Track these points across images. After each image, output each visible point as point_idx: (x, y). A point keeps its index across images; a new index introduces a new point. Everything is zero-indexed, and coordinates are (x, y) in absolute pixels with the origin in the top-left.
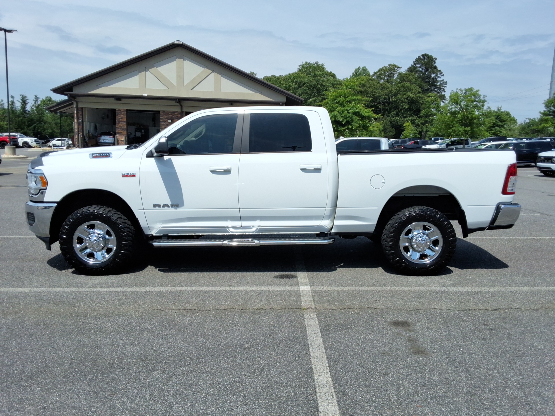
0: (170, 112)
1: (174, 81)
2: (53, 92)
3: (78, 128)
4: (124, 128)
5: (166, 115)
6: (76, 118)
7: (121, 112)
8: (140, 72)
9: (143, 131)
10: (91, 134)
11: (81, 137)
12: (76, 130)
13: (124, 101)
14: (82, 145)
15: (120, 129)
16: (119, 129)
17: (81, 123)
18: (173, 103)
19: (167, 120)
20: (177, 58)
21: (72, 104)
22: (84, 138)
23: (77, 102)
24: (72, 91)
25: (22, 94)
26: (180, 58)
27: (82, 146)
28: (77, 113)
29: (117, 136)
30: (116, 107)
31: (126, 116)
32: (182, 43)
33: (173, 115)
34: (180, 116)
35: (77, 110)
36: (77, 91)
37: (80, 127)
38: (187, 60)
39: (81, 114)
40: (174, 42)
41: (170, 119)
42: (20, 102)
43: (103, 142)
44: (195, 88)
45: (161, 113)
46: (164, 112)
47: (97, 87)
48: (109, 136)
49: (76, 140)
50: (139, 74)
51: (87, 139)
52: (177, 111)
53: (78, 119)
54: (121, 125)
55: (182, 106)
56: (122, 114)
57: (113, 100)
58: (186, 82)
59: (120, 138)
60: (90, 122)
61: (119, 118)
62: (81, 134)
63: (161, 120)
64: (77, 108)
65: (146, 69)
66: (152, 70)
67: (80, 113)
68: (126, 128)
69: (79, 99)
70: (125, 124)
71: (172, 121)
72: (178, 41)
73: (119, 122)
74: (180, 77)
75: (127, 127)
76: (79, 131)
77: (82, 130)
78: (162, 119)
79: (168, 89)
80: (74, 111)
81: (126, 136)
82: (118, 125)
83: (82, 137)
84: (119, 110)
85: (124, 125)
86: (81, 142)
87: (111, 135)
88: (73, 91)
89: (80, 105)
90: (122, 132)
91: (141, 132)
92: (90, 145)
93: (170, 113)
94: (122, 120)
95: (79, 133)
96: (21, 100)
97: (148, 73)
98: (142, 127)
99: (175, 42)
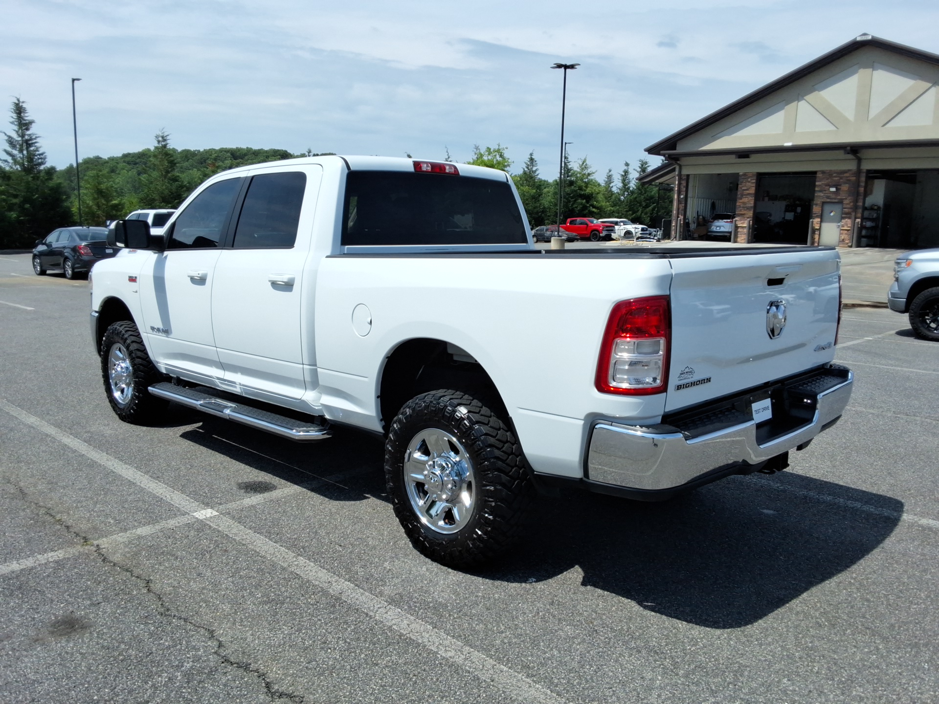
0: (835, 173)
1: (850, 114)
2: (647, 153)
3: (678, 209)
4: (750, 205)
5: (828, 179)
6: (676, 192)
7: (748, 178)
8: (787, 104)
9: (799, 210)
10: (701, 217)
11: (680, 224)
12: (675, 212)
13: (754, 158)
14: (680, 235)
15: (743, 207)
16: (740, 207)
17: (684, 200)
18: (840, 154)
19: (827, 187)
20: (860, 68)
21: (674, 170)
22: (687, 225)
23: (680, 167)
24: (675, 149)
25: (643, 159)
26: (866, 67)
27: (680, 237)
28: (680, 184)
29: (736, 221)
30: (740, 170)
31: (754, 185)
32: (873, 37)
33: (841, 178)
34: (855, 178)
35: (680, 179)
36: (682, 148)
37: (682, 206)
38: (881, 69)
39: (685, 185)
40: (856, 38)
41: (833, 186)
42: (638, 172)
43: (715, 230)
44: (890, 123)
45: (819, 175)
46: (823, 172)
47: (714, 138)
48: (725, 220)
49: (673, 228)
50: (786, 107)
51: (693, 226)
52: (849, 170)
53: (679, 194)
54: (745, 200)
55: (859, 160)
56: (749, 182)
57: (732, 159)
58: (874, 112)
59: (742, 223)
60: (704, 198)
61: (743, 188)
62: (681, 217)
63: (816, 189)
64: (680, 175)
65: (799, 97)
66: (810, 97)
67: (684, 183)
68: (752, 205)
69: (684, 161)
70: (751, 198)
71: (837, 189)
72: (865, 34)
73: (742, 195)
74: (863, 105)
75: (755, 203)
76: (678, 214)
77: (683, 212)
78: (819, 186)
79: (835, 129)
80: (675, 181)
81: (751, 219)
82: (741, 201)
83: (682, 222)
84: (745, 174)
85: (749, 201)
86: (680, 232)
87: (729, 219)
88: (677, 148)
89: (685, 172)
90: (745, 212)
91: (795, 211)
92: (696, 235)
93: (834, 175)
94: (748, 192)
95: (678, 217)
96: (640, 167)
97: (802, 104)
98: (797, 202)
99: (859, 39)
